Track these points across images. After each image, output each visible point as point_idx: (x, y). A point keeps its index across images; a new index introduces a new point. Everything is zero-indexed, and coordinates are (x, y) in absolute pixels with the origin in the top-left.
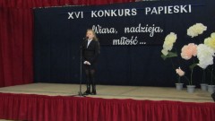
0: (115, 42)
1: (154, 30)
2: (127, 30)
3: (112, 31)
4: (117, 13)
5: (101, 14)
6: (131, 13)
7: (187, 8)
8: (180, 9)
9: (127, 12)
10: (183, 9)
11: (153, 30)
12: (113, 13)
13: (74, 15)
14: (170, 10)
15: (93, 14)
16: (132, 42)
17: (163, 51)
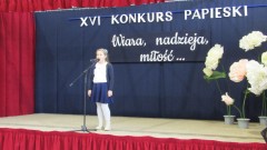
0: (143, 57)
1: (196, 40)
2: (159, 41)
3: (140, 42)
4: (145, 17)
5: (124, 19)
6: (164, 17)
7: (242, 10)
8: (231, 12)
9: (159, 16)
10: (236, 11)
11: (194, 41)
12: (140, 18)
13: (88, 21)
14: (217, 13)
15: (114, 19)
16: (166, 57)
17: (205, 71)
